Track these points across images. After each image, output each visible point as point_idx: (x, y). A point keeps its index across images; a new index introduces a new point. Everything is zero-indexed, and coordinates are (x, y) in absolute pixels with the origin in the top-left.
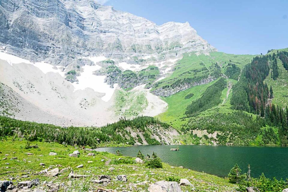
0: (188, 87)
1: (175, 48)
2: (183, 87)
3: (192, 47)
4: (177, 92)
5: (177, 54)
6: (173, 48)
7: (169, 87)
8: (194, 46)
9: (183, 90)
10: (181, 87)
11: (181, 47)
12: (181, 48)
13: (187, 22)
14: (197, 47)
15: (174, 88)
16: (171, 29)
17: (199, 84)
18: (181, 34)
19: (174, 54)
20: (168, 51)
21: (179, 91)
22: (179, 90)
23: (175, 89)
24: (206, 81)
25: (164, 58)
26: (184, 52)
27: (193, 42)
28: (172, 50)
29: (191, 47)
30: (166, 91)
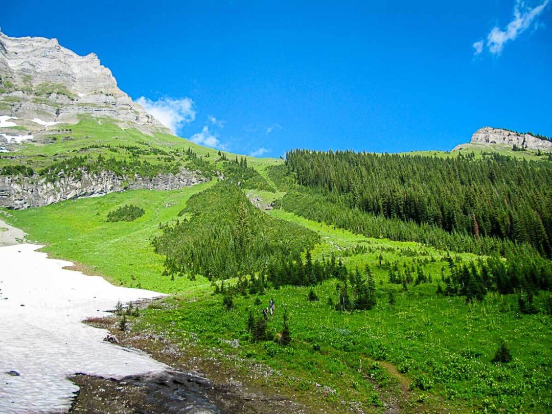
0: (112, 188)
1: (54, 95)
2: (94, 183)
3: (106, 107)
4: (69, 196)
5: (58, 110)
6: (50, 93)
7: (31, 173)
8: (111, 106)
9: (93, 193)
10: (87, 184)
11: (73, 100)
12: (74, 102)
13: (92, 55)
14: (120, 112)
15: (53, 181)
16: (48, 53)
17: (151, 185)
18: (74, 73)
19: (52, 110)
20: (32, 96)
21: (76, 196)
22: (78, 192)
23: (58, 184)
24: (173, 180)
25: (14, 109)
26: (81, 112)
27: (110, 97)
28: (44, 97)
29: (104, 106)
30: (16, 187)
